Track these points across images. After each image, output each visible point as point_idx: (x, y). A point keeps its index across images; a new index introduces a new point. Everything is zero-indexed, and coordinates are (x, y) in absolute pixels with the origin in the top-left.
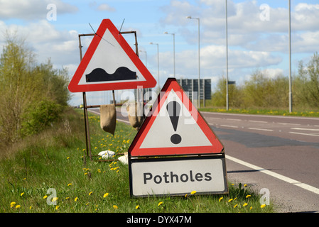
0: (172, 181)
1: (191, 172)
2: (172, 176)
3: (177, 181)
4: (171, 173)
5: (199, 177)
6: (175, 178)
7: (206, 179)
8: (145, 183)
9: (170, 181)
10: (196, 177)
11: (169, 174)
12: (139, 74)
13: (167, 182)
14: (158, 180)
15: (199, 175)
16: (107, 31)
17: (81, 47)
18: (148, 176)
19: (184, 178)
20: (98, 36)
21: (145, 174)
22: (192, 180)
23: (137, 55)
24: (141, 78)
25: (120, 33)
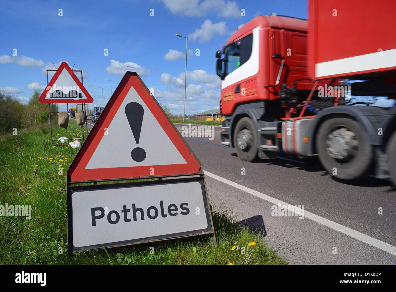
0: (135, 219)
1: (161, 202)
2: (135, 211)
3: (143, 218)
4: (134, 205)
5: (172, 209)
6: (138, 213)
7: (182, 213)
8: (94, 224)
9: (132, 219)
10: (169, 210)
11: (130, 207)
12: (83, 94)
13: (127, 220)
14: (114, 217)
15: (173, 208)
16: (65, 69)
17: (48, 77)
18: (98, 213)
19: (153, 213)
20: (59, 72)
21: (93, 210)
22: (164, 216)
23: (82, 84)
24: (84, 97)
25: (72, 71)
